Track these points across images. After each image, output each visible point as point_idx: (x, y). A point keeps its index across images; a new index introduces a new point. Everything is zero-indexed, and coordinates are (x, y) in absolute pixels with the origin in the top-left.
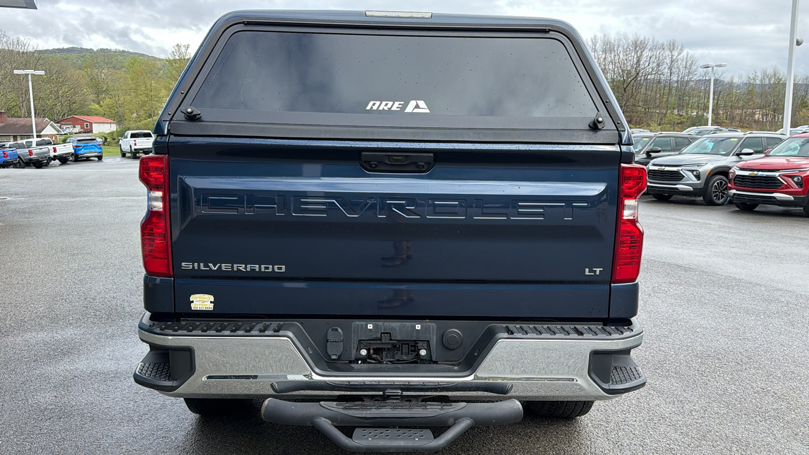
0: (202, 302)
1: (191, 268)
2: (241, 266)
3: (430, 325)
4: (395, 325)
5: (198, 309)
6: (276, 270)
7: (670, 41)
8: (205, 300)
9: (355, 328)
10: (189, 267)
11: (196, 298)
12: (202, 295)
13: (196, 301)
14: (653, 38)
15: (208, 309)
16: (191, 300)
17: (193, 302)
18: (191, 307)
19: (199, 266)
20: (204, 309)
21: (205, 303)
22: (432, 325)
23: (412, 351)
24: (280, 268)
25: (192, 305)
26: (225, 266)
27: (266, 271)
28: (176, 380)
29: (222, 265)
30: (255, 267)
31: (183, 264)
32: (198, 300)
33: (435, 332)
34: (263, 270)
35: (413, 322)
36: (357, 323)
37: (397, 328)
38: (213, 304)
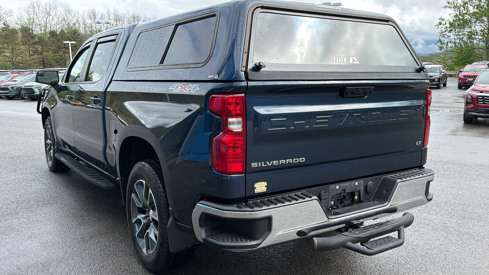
0: (261, 187)
1: (257, 166)
2: (283, 161)
3: (361, 182)
4: (347, 184)
5: (259, 192)
6: (301, 161)
7: (153, 17)
8: (262, 185)
9: (331, 189)
10: (255, 166)
11: (258, 185)
12: (260, 183)
13: (258, 187)
14: (144, 14)
15: (264, 191)
16: (255, 187)
17: (256, 188)
18: (255, 192)
19: (261, 164)
20: (262, 191)
21: (262, 187)
22: (362, 181)
23: (350, 198)
24: (302, 160)
25: (256, 190)
26: (275, 162)
27: (296, 162)
28: (258, 239)
29: (274, 162)
30: (290, 161)
31: (252, 164)
32: (259, 186)
33: (363, 185)
34: (294, 162)
35: (354, 181)
36: (332, 186)
37: (348, 186)
38: (266, 188)
